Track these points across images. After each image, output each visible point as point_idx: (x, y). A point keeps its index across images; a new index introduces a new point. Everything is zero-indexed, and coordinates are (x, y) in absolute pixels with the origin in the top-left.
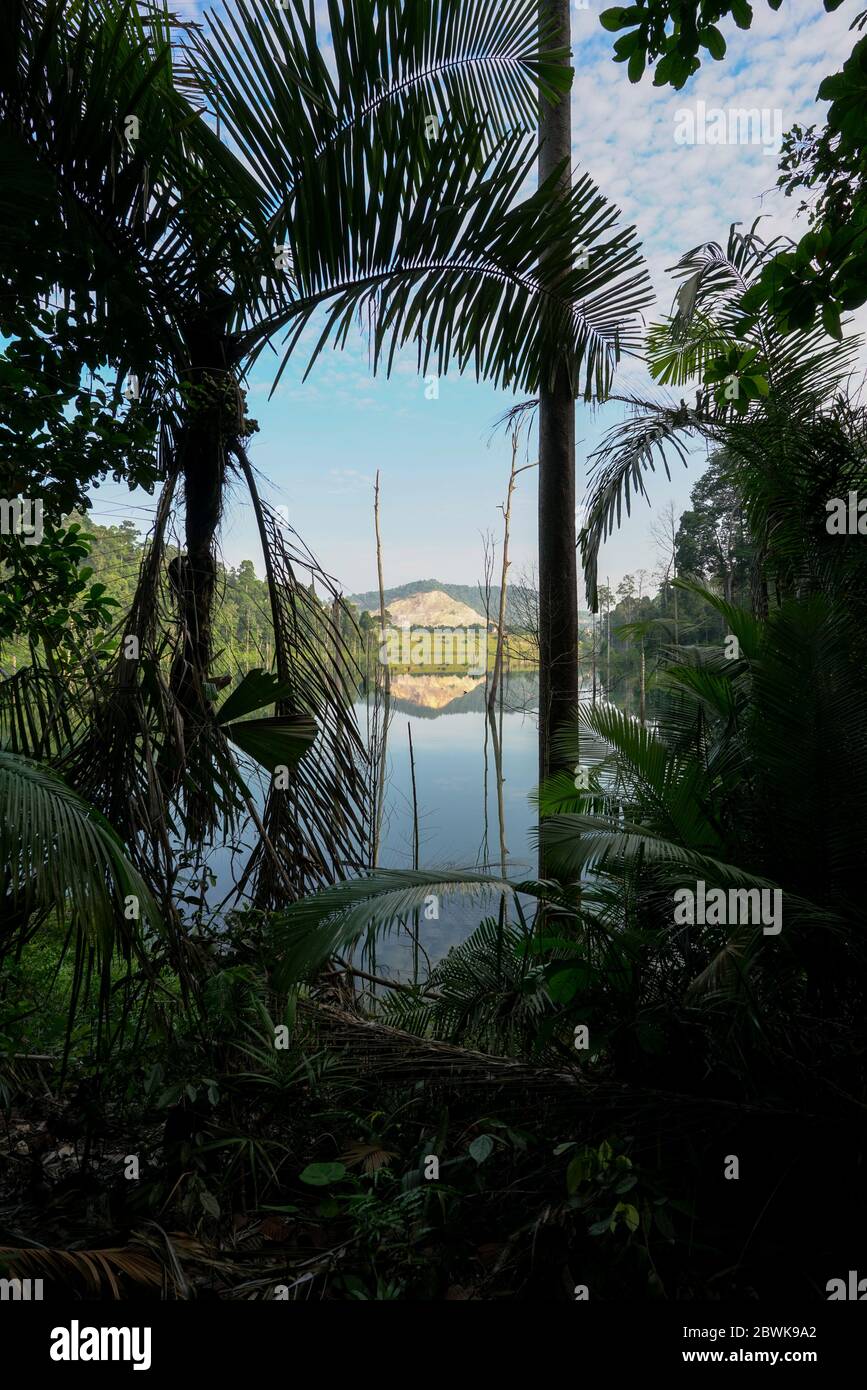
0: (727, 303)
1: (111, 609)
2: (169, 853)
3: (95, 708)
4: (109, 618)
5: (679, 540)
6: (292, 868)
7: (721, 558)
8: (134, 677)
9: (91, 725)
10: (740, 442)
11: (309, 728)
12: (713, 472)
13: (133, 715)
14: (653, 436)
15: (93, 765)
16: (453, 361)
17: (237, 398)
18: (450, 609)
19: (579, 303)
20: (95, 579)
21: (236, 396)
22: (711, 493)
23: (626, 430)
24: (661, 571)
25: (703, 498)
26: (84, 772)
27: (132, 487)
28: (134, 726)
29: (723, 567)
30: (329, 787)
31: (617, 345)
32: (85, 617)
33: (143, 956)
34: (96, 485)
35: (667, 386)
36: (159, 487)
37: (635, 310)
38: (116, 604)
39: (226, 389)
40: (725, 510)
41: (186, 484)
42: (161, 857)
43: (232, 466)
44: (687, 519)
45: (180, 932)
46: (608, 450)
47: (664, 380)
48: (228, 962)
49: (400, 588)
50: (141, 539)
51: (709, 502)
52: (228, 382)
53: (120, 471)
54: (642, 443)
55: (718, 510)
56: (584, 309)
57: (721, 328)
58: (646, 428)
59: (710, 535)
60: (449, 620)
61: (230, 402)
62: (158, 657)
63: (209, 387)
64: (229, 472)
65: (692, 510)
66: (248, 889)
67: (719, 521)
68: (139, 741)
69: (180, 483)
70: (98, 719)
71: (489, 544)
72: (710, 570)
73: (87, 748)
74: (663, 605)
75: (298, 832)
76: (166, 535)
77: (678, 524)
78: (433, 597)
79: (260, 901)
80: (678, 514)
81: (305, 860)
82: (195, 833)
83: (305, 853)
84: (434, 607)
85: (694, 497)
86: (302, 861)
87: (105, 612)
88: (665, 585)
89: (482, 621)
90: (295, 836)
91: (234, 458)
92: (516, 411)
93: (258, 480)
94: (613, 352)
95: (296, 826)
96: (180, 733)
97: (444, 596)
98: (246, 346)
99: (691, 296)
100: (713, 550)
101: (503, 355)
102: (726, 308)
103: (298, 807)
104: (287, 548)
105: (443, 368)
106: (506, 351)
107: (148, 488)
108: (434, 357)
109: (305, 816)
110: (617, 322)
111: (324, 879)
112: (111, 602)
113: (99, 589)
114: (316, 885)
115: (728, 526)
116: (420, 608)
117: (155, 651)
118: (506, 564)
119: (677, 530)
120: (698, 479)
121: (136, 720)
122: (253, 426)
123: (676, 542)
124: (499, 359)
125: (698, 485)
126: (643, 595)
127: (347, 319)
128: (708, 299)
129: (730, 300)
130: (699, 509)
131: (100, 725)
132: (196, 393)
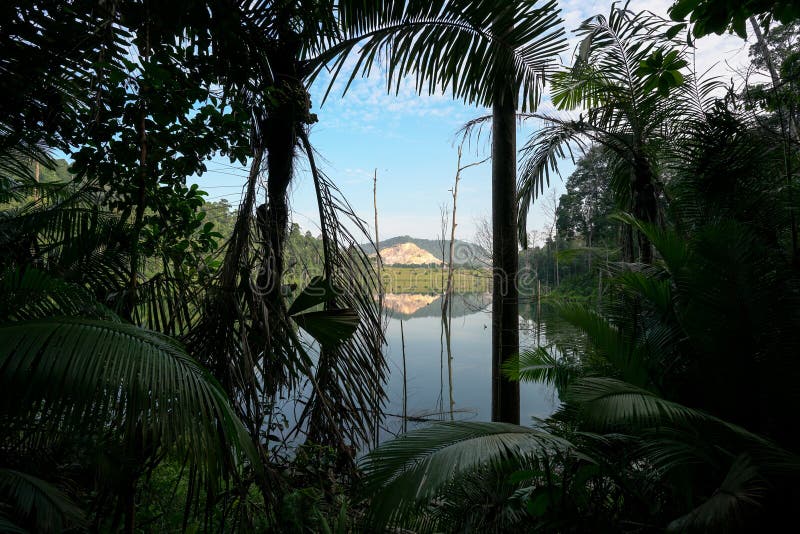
0: (607, 55)
1: (216, 239)
2: (257, 404)
3: (205, 303)
4: (215, 245)
5: (559, 212)
6: (335, 414)
7: (584, 223)
8: (234, 281)
9: (204, 314)
10: (613, 144)
11: (355, 318)
12: (579, 171)
13: (233, 307)
14: (563, 137)
15: (204, 342)
16: (439, 86)
17: (305, 98)
18: (418, 253)
19: (520, 49)
20: (205, 221)
21: (304, 96)
22: (578, 183)
23: (543, 134)
24: (547, 231)
25: (573, 187)
26: (198, 347)
27: (233, 161)
28: (234, 315)
29: (585, 228)
30: (360, 361)
31: (544, 76)
32: (200, 245)
33: (236, 478)
34: (209, 158)
35: (563, 111)
36: (250, 161)
37: (556, 54)
38: (221, 237)
39: (298, 91)
40: (586, 194)
41: (268, 156)
42: (252, 408)
43: (300, 145)
44: (563, 199)
45: (264, 462)
46: (532, 147)
47: (562, 107)
48: (297, 483)
49: (387, 241)
50: (231, 210)
51: (577, 189)
52: (299, 87)
53: (225, 150)
54: (555, 141)
55: (583, 194)
56: (523, 53)
57: (603, 71)
58: (557, 133)
59: (577, 209)
60: (417, 261)
61: (300, 99)
62: (252, 267)
63: (286, 90)
64: (297, 149)
65: (566, 193)
66: (304, 427)
67: (584, 200)
68: (237, 325)
69: (265, 155)
70: (208, 310)
71: (444, 212)
72: (578, 230)
73: (202, 328)
74: (548, 251)
75: (339, 390)
76: (257, 186)
77: (558, 202)
78: (407, 246)
79: (312, 436)
80: (558, 196)
81: (345, 409)
82: (270, 390)
83: (344, 404)
84: (407, 253)
85: (568, 186)
86: (343, 410)
87: (213, 241)
88: (549, 241)
89: (438, 261)
90: (337, 392)
91: (300, 140)
92: (470, 124)
93: (315, 155)
94: (541, 81)
95: (337, 386)
96: (266, 319)
97: (413, 245)
98: (309, 69)
99: (587, 48)
100: (579, 218)
101: (470, 81)
102: (606, 59)
103: (339, 372)
104: (333, 201)
105: (432, 90)
106: (473, 78)
107: (243, 161)
108: (426, 83)
109: (343, 379)
110: (544, 61)
111: (356, 422)
112: (218, 235)
113: (210, 226)
114: (351, 426)
115: (589, 203)
116: (400, 253)
117: (248, 263)
118: (454, 225)
119: (558, 206)
120: (570, 175)
121: (236, 312)
122: (314, 119)
123: (557, 213)
124: (467, 84)
125: (571, 179)
126: (535, 246)
127: (371, 57)
128: (595, 53)
129: (609, 53)
130: (571, 193)
131: (210, 314)
132: (278, 93)
